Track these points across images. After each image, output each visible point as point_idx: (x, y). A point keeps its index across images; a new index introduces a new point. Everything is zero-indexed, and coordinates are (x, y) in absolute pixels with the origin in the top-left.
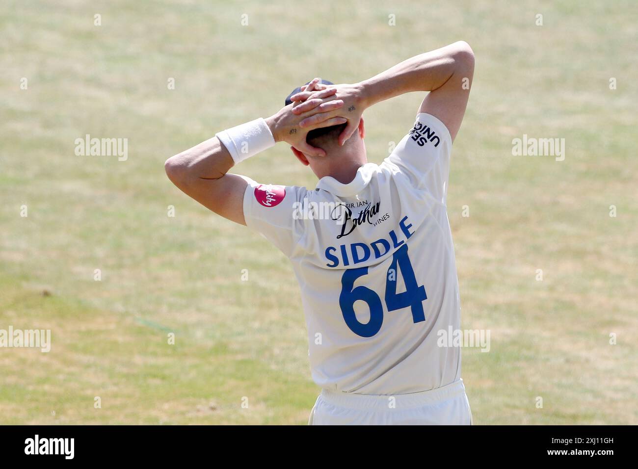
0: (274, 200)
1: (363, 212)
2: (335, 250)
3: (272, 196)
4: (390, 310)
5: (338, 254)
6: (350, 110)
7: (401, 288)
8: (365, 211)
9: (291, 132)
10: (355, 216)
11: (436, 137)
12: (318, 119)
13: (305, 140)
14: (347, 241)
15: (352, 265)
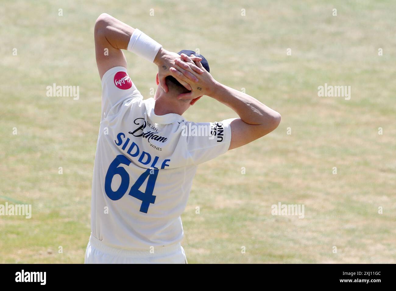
0: (121, 85)
1: (150, 133)
3: (122, 83)
8: (151, 133)
11: (222, 138)
15: (125, 152)
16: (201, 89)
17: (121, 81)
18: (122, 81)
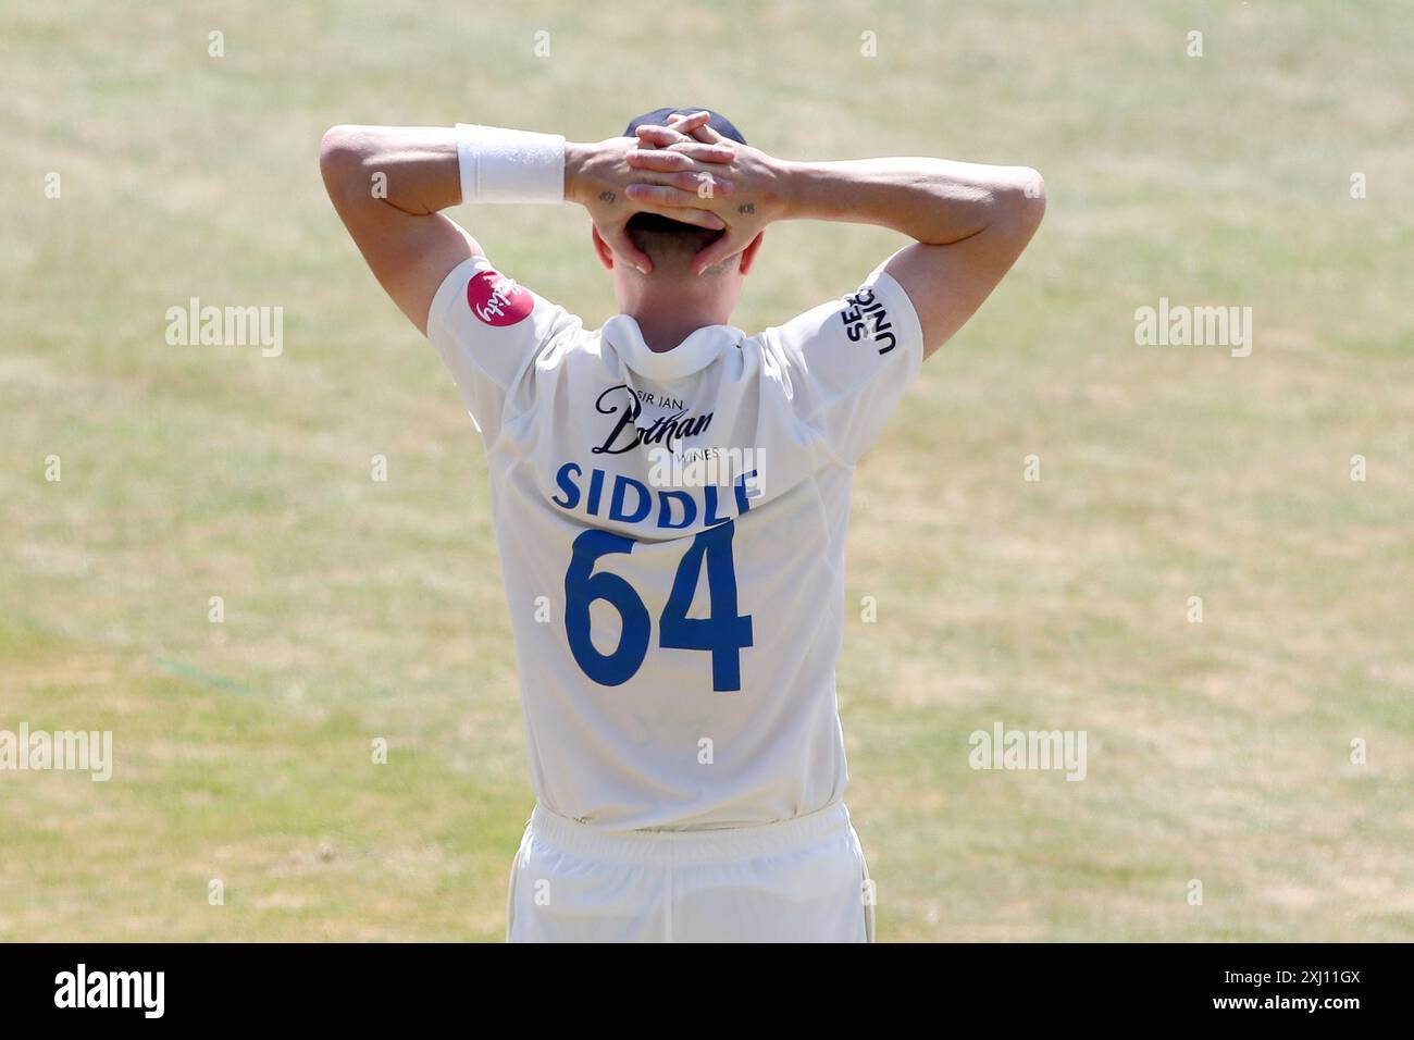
0: (502, 314)
1: (664, 421)
2: (580, 473)
3: (501, 304)
4: (664, 643)
5: (583, 484)
6: (742, 209)
7: (701, 607)
8: (669, 421)
9: (603, 196)
10: (643, 422)
11: (889, 335)
12: (668, 196)
13: (624, 223)
14: (612, 467)
15: (603, 519)
16: (751, 208)
17: (496, 302)
18: (500, 300)
